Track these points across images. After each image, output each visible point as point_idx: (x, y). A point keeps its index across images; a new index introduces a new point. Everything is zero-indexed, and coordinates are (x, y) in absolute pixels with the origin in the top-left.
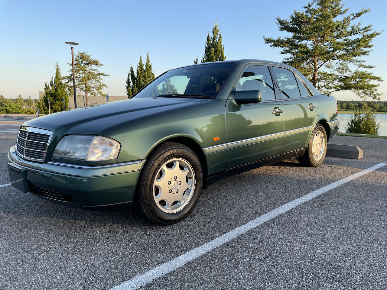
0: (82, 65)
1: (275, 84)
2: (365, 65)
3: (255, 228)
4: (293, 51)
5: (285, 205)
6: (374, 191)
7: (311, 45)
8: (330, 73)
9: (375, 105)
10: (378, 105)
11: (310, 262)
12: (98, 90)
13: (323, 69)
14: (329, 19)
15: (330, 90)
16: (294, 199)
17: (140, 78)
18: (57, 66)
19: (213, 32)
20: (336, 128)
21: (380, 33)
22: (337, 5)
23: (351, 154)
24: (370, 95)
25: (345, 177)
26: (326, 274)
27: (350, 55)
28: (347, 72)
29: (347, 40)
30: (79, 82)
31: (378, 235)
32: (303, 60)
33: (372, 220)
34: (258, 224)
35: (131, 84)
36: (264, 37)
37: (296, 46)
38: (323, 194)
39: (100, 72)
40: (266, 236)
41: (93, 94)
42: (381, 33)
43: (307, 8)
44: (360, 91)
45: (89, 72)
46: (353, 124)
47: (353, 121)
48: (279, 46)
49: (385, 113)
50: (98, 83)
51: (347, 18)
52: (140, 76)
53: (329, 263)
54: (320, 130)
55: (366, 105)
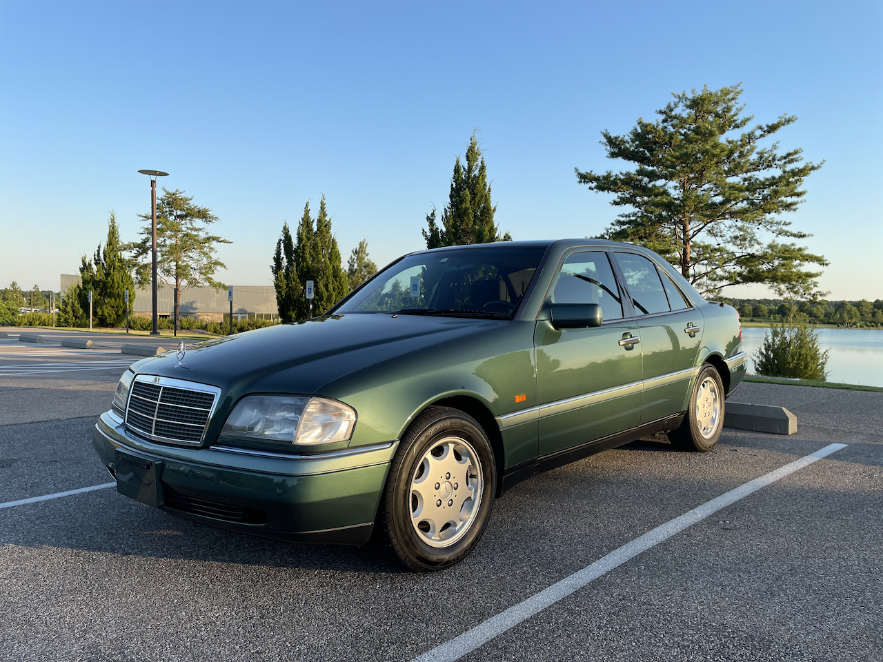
0: (171, 218)
1: (622, 290)
2: (789, 230)
3: (605, 576)
4: (638, 199)
5: (654, 530)
6: (825, 500)
7: (675, 188)
8: (717, 247)
9: (814, 310)
10: (821, 309)
11: (716, 635)
12: (205, 274)
13: (703, 238)
14: (712, 139)
15: (719, 284)
16: (671, 518)
17: (304, 249)
18: (113, 221)
19: (468, 157)
20: (741, 369)
21: (819, 167)
22: (728, 109)
23: (773, 425)
24: (805, 294)
25: (765, 474)
26: (748, 654)
27: (758, 211)
28: (753, 245)
29: (749, 179)
30: (162, 255)
31: (836, 586)
32: (661, 219)
33: (825, 558)
34: (609, 568)
35: (285, 263)
36: (577, 170)
37: (645, 191)
38: (726, 509)
39: (210, 235)
40: (627, 590)
41: (193, 283)
42: (822, 165)
43: (665, 113)
44: (783, 287)
45: (185, 235)
46: (769, 353)
47: (769, 346)
48: (609, 189)
49: (838, 326)
50: (205, 259)
51: (748, 135)
52: (304, 246)
53: (751, 636)
54: (711, 376)
55: (795, 308)
